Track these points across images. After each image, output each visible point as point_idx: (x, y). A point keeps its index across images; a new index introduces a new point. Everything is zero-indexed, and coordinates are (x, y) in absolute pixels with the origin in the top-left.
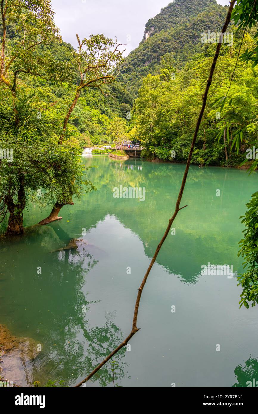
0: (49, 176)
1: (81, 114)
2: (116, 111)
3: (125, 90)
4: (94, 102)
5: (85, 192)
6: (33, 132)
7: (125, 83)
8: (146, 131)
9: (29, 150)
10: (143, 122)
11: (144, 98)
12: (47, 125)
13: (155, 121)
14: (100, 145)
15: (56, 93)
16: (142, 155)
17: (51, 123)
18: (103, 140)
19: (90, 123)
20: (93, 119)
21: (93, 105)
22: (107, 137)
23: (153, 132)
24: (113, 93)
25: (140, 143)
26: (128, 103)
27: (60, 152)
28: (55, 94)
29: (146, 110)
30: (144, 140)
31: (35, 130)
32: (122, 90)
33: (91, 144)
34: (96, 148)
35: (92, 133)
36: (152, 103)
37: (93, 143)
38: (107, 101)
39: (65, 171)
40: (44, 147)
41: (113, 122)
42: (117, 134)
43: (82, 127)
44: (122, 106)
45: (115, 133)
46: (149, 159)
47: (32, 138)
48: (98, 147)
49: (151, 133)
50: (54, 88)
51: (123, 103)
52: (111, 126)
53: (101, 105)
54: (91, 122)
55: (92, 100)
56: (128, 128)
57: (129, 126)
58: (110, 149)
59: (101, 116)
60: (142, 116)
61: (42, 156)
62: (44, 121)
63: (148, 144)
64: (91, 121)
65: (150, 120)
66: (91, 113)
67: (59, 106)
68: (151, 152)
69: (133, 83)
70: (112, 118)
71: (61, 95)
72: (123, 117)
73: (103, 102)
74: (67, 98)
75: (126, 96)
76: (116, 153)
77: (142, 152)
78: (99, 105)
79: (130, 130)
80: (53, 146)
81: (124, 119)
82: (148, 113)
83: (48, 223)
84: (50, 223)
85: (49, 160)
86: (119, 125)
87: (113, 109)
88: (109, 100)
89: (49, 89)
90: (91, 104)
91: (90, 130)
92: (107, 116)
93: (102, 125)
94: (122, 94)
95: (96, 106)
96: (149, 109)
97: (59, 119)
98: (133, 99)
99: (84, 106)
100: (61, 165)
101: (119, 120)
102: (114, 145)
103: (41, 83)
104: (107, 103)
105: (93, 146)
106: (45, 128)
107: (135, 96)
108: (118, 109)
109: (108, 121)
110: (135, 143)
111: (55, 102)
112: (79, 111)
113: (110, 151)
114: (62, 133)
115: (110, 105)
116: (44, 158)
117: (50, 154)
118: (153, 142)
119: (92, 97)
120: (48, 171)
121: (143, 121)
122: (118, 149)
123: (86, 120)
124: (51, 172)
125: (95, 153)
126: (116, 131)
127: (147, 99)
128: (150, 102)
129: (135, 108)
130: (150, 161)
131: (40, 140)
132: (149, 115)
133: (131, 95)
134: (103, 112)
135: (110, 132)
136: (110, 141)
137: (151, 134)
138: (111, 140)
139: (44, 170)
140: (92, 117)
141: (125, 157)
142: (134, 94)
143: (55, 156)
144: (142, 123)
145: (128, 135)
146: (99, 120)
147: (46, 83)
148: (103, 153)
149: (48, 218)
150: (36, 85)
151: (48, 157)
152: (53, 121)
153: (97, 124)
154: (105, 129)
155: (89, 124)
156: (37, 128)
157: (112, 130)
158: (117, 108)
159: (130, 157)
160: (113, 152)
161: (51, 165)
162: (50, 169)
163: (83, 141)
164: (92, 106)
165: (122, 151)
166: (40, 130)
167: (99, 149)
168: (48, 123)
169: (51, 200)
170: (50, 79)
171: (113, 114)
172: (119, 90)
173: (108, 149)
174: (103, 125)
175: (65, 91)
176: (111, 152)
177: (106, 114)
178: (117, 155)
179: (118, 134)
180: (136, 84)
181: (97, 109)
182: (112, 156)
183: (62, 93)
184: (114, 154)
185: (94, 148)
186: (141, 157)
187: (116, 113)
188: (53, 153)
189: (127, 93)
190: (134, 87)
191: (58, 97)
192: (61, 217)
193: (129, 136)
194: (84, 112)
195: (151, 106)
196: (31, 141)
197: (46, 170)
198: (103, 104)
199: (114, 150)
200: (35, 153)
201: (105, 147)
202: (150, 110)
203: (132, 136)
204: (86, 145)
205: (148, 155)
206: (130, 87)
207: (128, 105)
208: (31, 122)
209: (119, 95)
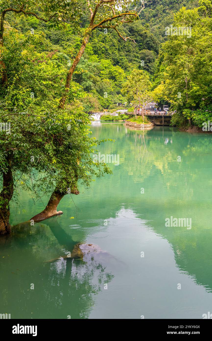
0: (47, 154)
1: (86, 67)
2: (135, 60)
3: (148, 31)
4: (103, 49)
5: (96, 175)
6: (26, 92)
7: (148, 21)
8: (179, 89)
9: (20, 118)
10: (174, 76)
11: (176, 42)
12: (44, 83)
13: (192, 74)
14: (112, 109)
15: (52, 38)
16: (173, 122)
17: (50, 79)
18: (116, 101)
19: (98, 79)
20: (102, 72)
21: (103, 53)
22: (122, 98)
23: (188, 89)
24: (130, 35)
25: (169, 106)
26: (152, 49)
27: (63, 120)
28: (51, 40)
29: (179, 59)
30: (175, 101)
31: (28, 90)
32: (144, 32)
33: (99, 108)
34: (106, 113)
35: (101, 92)
36: (187, 48)
37: (102, 106)
38: (121, 48)
39: (69, 147)
40: (39, 113)
41: (131, 76)
42: (136, 93)
43: (87, 85)
44: (143, 53)
45: (134, 92)
46: (183, 128)
47: (23, 100)
48: (108, 111)
49: (186, 91)
50: (49, 32)
51: (144, 49)
52: (127, 82)
53: (113, 53)
54: (100, 77)
55: (101, 47)
56: (152, 84)
57: (154, 81)
58: (126, 114)
59: (113, 68)
60: (173, 67)
61: (38, 125)
62: (40, 77)
63: (182, 106)
64: (99, 75)
65: (184, 72)
66: (100, 65)
67: (56, 56)
68: (186, 118)
69: (158, 21)
70: (129, 71)
71: (59, 40)
72: (144, 69)
73: (116, 48)
74: (66, 45)
75: (149, 40)
76: (135, 120)
77: (173, 118)
78: (110, 52)
79: (155, 87)
80: (52, 111)
81: (146, 72)
82: (182, 62)
83: (44, 220)
84: (46, 219)
85: (48, 132)
86: (139, 81)
87: (131, 58)
88: (124, 45)
89: (43, 33)
90: (99, 52)
91: (98, 89)
92: (122, 68)
93: (114, 81)
94: (144, 36)
95: (106, 55)
96: (182, 56)
97: (59, 74)
98: (159, 44)
99: (90, 54)
100: (63, 138)
101: (139, 73)
102: (133, 108)
103: (31, 25)
104: (121, 50)
105: (102, 110)
106: (41, 87)
107: (162, 38)
108: (138, 57)
109: (124, 74)
110: (163, 104)
111: (50, 51)
112: (83, 62)
113: (126, 117)
114: (64, 93)
115: (125, 52)
116: (41, 128)
117: (49, 123)
118: (189, 103)
119: (100, 42)
120: (47, 146)
121: (174, 74)
122: (138, 115)
123: (92, 75)
124: (51, 148)
125: (106, 121)
126: (135, 89)
127: (179, 42)
128: (185, 47)
129: (161, 56)
130: (184, 130)
131: (35, 104)
132: (182, 66)
133: (155, 38)
134: (116, 63)
135: (126, 91)
136: (126, 103)
137: (185, 93)
138: (127, 101)
139: (41, 146)
140: (101, 70)
141: (147, 126)
142: (161, 36)
143: (56, 126)
144: (172, 77)
145: (152, 94)
146: (111, 74)
147: (39, 25)
148: (117, 121)
149: (44, 212)
150: (25, 28)
151: (46, 128)
152: (52, 78)
153: (108, 80)
154: (120, 87)
155: (96, 80)
156: (30, 87)
157: (129, 87)
158: (135, 57)
159: (155, 125)
160: (131, 118)
161: (50, 139)
162: (49, 144)
163: (88, 103)
164: (100, 55)
165: (144, 117)
166: (35, 89)
167: (111, 114)
168: (45, 80)
169: (50, 188)
170: (49, 20)
171: (130, 64)
172: (138, 31)
173: (123, 114)
174: (116, 80)
175: (64, 35)
176: (128, 119)
177: (120, 66)
178: (137, 123)
179: (138, 93)
180: (163, 21)
181: (108, 58)
182: (130, 124)
183: (60, 37)
184: (131, 121)
185: (103, 113)
186: (171, 126)
187: (134, 64)
188: (53, 121)
189: (150, 35)
190: (161, 26)
191: (55, 44)
192: (61, 212)
193: (154, 95)
194: (89, 63)
195: (186, 53)
196: (23, 105)
197: (43, 145)
198: (116, 52)
199: (132, 116)
200: (28, 121)
201: (119, 111)
202: (184, 59)
203: (157, 96)
204: (92, 110)
205: (181, 122)
206: (154, 27)
207: (151, 51)
208: (23, 79)
209: (139, 38)
